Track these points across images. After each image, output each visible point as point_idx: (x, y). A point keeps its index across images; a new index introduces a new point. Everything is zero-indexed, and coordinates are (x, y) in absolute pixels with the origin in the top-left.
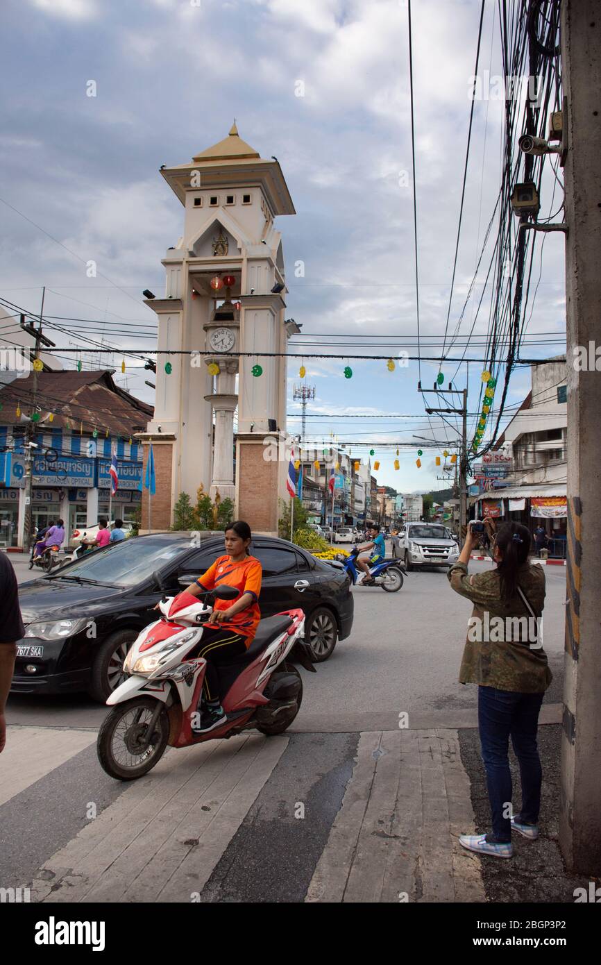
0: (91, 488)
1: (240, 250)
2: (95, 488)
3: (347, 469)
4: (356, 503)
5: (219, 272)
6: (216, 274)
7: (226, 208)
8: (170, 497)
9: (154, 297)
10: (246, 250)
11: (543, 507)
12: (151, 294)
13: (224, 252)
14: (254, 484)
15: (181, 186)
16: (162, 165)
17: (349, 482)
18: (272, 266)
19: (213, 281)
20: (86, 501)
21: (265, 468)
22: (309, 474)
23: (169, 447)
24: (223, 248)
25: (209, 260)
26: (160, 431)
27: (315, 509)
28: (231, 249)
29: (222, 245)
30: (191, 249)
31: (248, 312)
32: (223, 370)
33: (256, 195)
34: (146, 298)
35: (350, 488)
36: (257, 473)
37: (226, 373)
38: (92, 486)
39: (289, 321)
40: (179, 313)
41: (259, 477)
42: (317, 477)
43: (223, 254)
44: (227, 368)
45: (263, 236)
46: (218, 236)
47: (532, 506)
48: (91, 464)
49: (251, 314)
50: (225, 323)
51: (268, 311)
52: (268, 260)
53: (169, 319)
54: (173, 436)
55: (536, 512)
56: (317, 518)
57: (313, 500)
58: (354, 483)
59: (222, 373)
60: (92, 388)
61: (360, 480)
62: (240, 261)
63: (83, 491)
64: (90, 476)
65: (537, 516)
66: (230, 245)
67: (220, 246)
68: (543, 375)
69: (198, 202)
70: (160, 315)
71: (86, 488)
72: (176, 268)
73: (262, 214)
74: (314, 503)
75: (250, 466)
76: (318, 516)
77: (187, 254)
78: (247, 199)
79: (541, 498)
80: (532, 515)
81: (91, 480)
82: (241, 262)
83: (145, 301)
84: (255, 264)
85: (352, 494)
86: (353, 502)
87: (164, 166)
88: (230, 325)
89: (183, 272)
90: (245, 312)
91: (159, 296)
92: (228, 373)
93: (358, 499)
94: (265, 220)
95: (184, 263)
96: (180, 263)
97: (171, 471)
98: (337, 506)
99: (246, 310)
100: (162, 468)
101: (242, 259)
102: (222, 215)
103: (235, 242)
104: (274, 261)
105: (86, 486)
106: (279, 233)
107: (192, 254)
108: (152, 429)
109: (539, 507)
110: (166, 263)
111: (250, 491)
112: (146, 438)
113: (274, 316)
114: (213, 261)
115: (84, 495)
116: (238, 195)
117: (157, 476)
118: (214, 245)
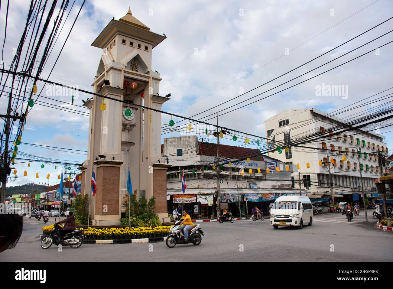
6: (133, 80)
7: (138, 49)
8: (119, 196)
9: (110, 85)
11: (179, 199)
13: (136, 70)
14: (159, 189)
21: (164, 181)
23: (118, 168)
26: (114, 159)
30: (126, 65)
33: (150, 48)
36: (161, 184)
41: (161, 186)
46: (133, 61)
47: (173, 198)
54: (121, 162)
55: (175, 200)
65: (176, 202)
66: (139, 68)
67: (135, 67)
68: (170, 144)
69: (124, 42)
72: (117, 72)
75: (157, 180)
77: (124, 67)
78: (146, 48)
79: (179, 195)
80: (173, 202)
82: (148, 78)
88: (134, 107)
89: (122, 75)
95: (123, 71)
96: (121, 71)
97: (119, 182)
100: (113, 180)
107: (126, 67)
109: (177, 199)
111: (158, 193)
116: (143, 45)
117: (111, 184)
118: (131, 66)
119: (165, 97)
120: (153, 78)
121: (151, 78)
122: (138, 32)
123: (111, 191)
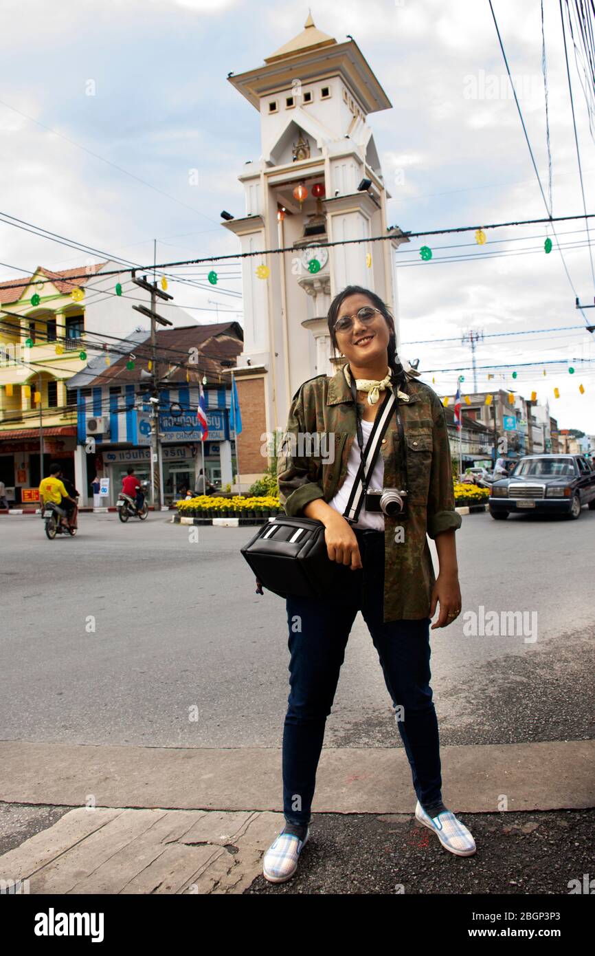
0: (223, 441)
1: (320, 149)
2: (227, 442)
3: (522, 410)
4: (534, 446)
5: (302, 180)
6: (299, 183)
7: (304, 107)
9: (232, 218)
10: (328, 149)
12: (229, 215)
13: (306, 156)
15: (253, 92)
16: (229, 72)
17: (524, 423)
18: (360, 163)
19: (295, 191)
20: (219, 455)
22: (479, 418)
23: (260, 381)
24: (305, 152)
25: (290, 168)
26: (249, 364)
27: (486, 454)
28: (312, 151)
29: (303, 150)
30: (268, 158)
31: (335, 218)
32: (320, 292)
33: (336, 86)
34: (224, 220)
35: (526, 430)
37: (322, 294)
38: (223, 438)
39: (392, 228)
40: (260, 232)
42: (487, 420)
43: (305, 158)
44: (324, 288)
45: (349, 131)
46: (297, 138)
48: (221, 416)
49: (339, 220)
50: (316, 238)
51: (357, 214)
52: (353, 155)
53: (251, 239)
54: (263, 368)
56: (487, 462)
57: (483, 443)
58: (530, 426)
59: (318, 295)
60: (219, 340)
61: (538, 422)
62: (322, 162)
63: (216, 445)
64: (221, 429)
66: (311, 149)
67: (301, 151)
69: (273, 107)
70: (242, 237)
71: (218, 442)
72: (254, 183)
73: (346, 108)
74: (485, 447)
76: (489, 460)
77: (265, 165)
78: (325, 92)
81: (222, 433)
82: (323, 164)
83: (223, 224)
84: (339, 163)
85: (530, 436)
86: (531, 445)
87: (231, 73)
88: (321, 238)
89: (262, 185)
90: (332, 219)
91: (237, 215)
92: (325, 293)
93: (537, 441)
94: (352, 115)
95: (262, 176)
96: (258, 177)
97: (264, 408)
98: (512, 449)
99: (332, 216)
100: (255, 404)
101: (324, 160)
102: (300, 116)
103: (315, 141)
104: (363, 158)
105: (217, 439)
106: (369, 127)
107: (269, 164)
108: (241, 364)
110: (243, 180)
112: (237, 373)
113: (367, 220)
114: (293, 167)
115: (217, 449)
116: (315, 90)
117: (251, 414)
118: (293, 152)
119: (358, 192)
120: (332, 160)
121: (327, 161)
122: (291, 69)
123: (251, 427)
